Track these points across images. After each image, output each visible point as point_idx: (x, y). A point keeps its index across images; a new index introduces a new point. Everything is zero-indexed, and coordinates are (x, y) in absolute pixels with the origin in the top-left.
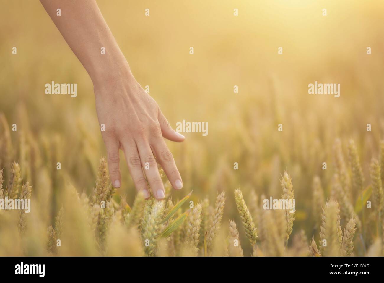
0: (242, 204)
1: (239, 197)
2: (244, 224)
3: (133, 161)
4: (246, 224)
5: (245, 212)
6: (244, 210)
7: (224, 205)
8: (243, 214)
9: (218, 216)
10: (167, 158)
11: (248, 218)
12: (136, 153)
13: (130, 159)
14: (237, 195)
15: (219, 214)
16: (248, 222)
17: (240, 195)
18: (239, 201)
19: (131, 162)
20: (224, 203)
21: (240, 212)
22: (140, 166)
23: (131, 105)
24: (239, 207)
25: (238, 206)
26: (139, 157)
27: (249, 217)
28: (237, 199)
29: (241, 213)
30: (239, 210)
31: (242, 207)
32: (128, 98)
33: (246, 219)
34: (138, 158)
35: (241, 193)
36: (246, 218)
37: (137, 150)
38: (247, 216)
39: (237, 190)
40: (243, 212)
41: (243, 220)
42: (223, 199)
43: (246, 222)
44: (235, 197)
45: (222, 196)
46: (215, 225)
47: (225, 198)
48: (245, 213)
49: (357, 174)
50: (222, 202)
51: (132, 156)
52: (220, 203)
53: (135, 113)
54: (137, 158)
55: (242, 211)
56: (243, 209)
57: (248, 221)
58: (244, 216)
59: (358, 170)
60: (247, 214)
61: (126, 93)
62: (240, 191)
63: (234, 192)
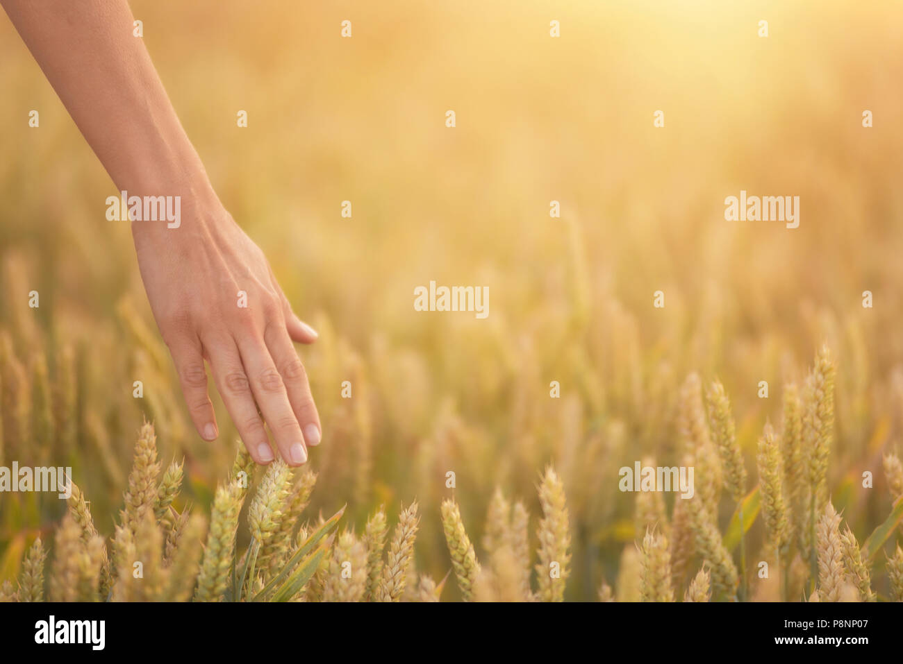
0: (458, 535)
1: (451, 519)
2: (460, 581)
3: (233, 384)
4: (465, 581)
5: (464, 553)
6: (462, 549)
7: (415, 534)
8: (460, 558)
9: (401, 559)
10: (292, 374)
11: (470, 567)
12: (239, 366)
13: (227, 379)
14: (448, 514)
15: (402, 555)
16: (470, 576)
17: (454, 514)
18: (451, 528)
19: (229, 386)
20: (417, 529)
21: (453, 553)
22: (248, 393)
23: (222, 259)
24: (451, 542)
25: (449, 538)
26: (246, 373)
27: (474, 565)
28: (446, 522)
29: (455, 556)
30: (451, 548)
31: (459, 541)
32: (214, 245)
33: (467, 569)
34: (244, 376)
35: (457, 510)
36: (467, 566)
37: (239, 359)
38: (469, 561)
39: (449, 501)
40: (459, 553)
41: (460, 572)
42: (412, 519)
43: (466, 576)
44: (443, 519)
45: (411, 513)
46: (393, 578)
47: (417, 516)
48: (464, 556)
49: (729, 460)
50: (410, 528)
51: (231, 372)
52: (406, 529)
53: (232, 276)
54: (241, 377)
55: (458, 550)
56: (460, 547)
57: (471, 573)
58: (462, 562)
59: (733, 452)
60: (468, 558)
61: (209, 236)
62: (454, 506)
63: (442, 508)
